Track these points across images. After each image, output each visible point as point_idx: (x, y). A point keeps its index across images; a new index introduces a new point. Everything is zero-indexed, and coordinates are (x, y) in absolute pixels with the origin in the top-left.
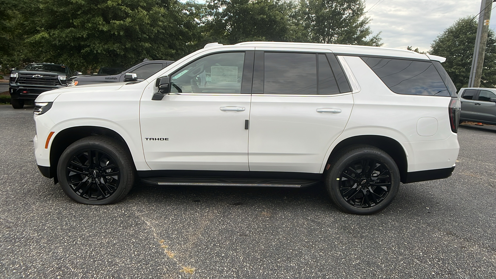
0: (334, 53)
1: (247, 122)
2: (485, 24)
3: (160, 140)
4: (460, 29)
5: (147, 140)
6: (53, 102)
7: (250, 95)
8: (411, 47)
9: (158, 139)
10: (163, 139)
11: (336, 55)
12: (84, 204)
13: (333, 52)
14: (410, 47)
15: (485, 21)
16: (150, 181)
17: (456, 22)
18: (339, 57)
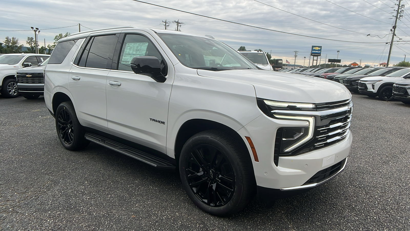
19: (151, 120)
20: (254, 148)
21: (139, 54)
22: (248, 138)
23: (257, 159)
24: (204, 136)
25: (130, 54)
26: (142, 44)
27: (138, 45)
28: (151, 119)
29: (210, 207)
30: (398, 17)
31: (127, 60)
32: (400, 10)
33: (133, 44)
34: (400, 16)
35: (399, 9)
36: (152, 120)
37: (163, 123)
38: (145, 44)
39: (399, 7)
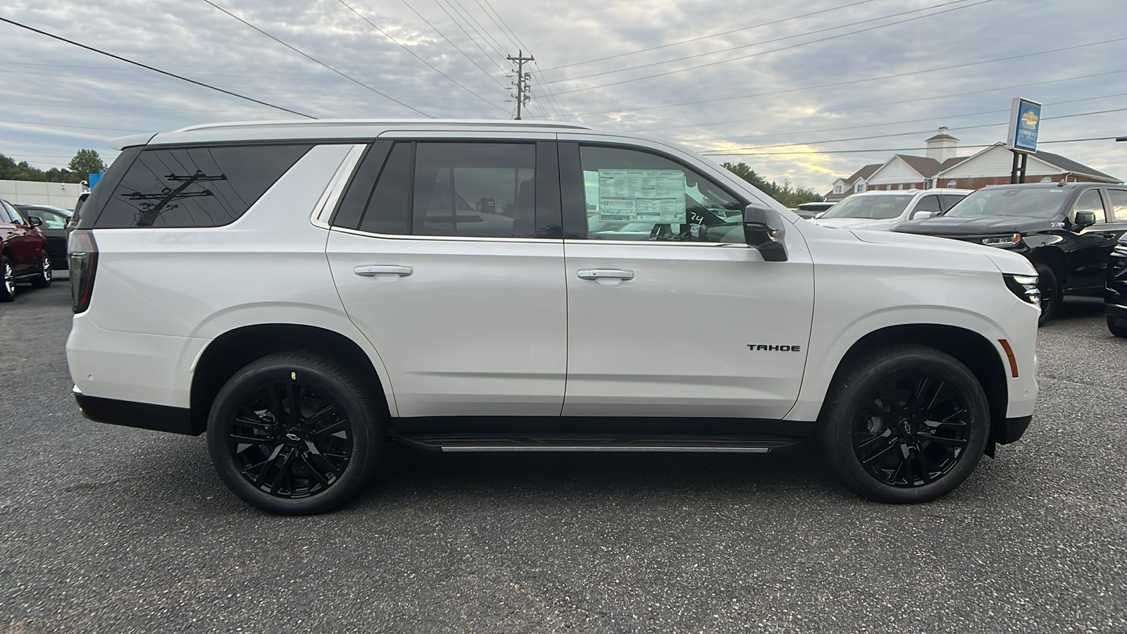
19: (752, 349)
20: (1013, 356)
21: (658, 199)
22: (1004, 342)
23: (1015, 374)
24: (905, 356)
25: (624, 199)
26: (662, 174)
27: (646, 176)
28: (752, 347)
29: (916, 489)
30: (522, 98)
31: (619, 214)
32: (523, 84)
33: (626, 172)
34: (526, 97)
35: (520, 81)
36: (755, 348)
37: (795, 349)
38: (671, 174)
39: (520, 76)
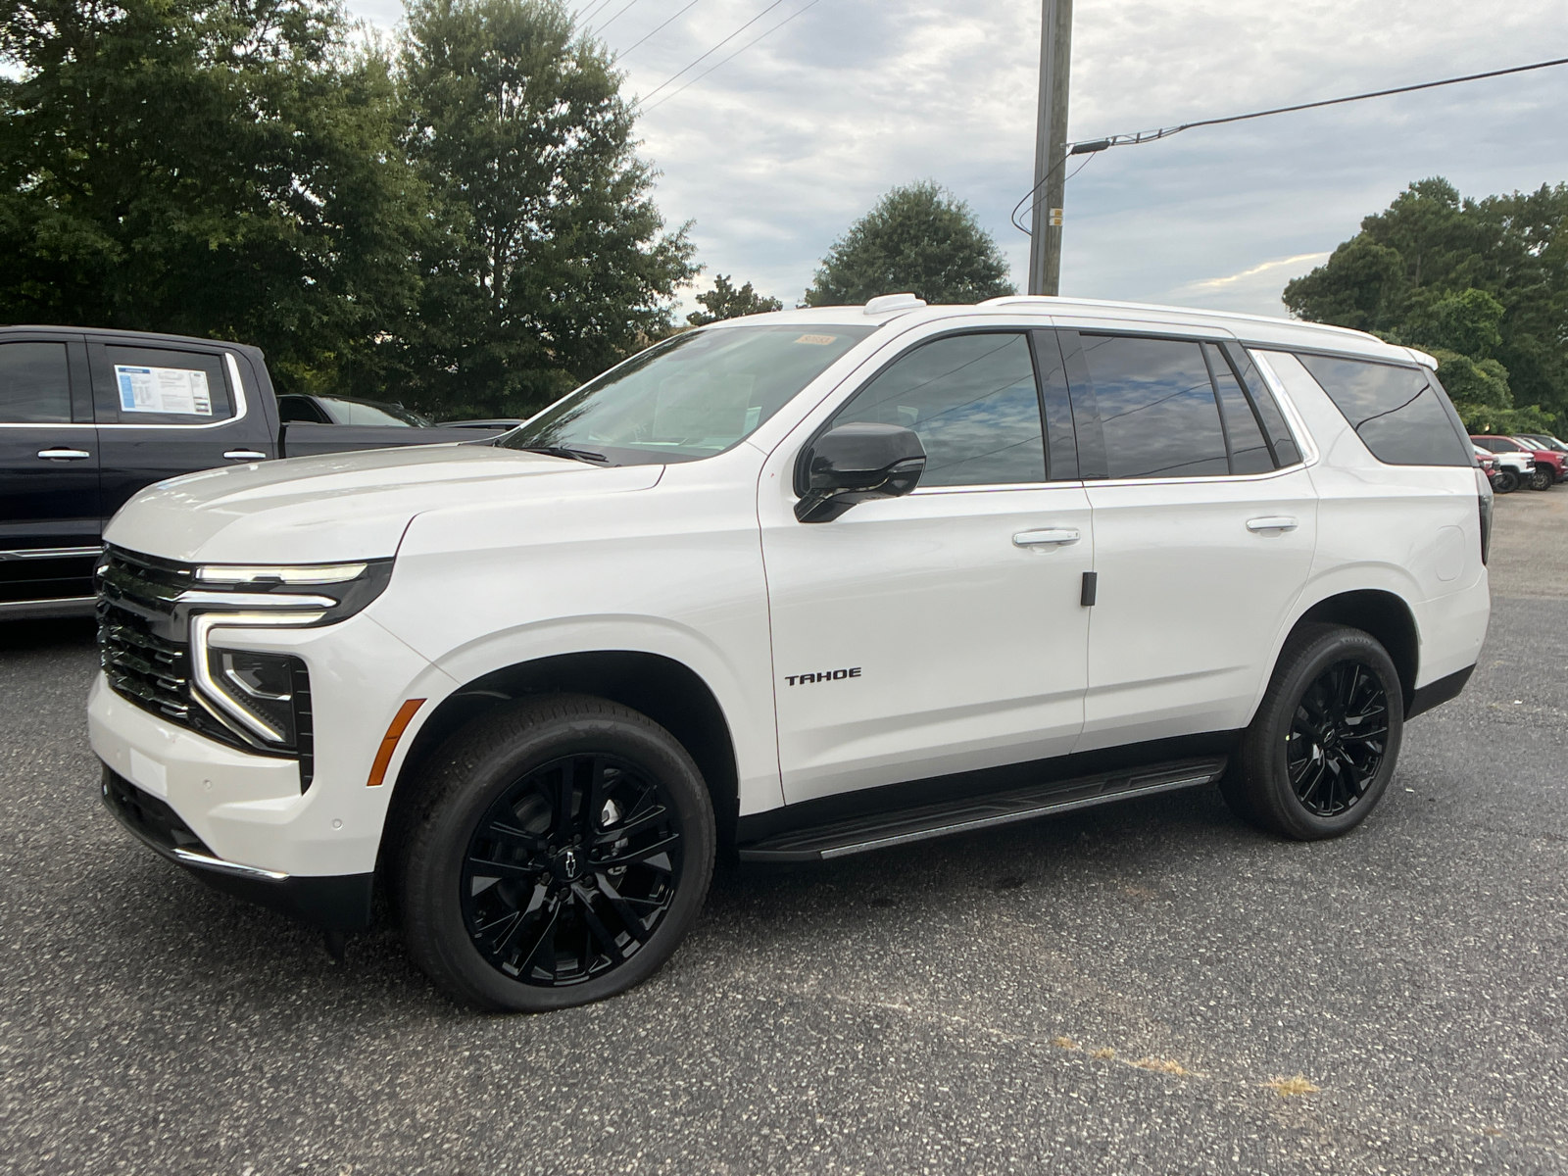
0: (1239, 341)
1: (1088, 582)
2: (1052, 222)
3: (835, 677)
4: (901, 225)
5: (792, 683)
6: (394, 558)
7: (1079, 484)
8: (728, 278)
9: (829, 673)
10: (845, 672)
11: (1246, 346)
12: (541, 1011)
13: (1239, 338)
14: (724, 278)
15: (1052, 212)
16: (788, 852)
17: (885, 199)
18: (1253, 353)
